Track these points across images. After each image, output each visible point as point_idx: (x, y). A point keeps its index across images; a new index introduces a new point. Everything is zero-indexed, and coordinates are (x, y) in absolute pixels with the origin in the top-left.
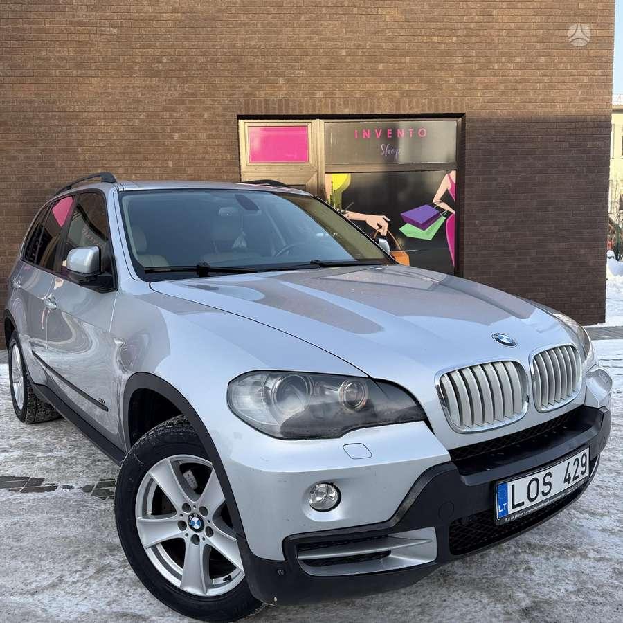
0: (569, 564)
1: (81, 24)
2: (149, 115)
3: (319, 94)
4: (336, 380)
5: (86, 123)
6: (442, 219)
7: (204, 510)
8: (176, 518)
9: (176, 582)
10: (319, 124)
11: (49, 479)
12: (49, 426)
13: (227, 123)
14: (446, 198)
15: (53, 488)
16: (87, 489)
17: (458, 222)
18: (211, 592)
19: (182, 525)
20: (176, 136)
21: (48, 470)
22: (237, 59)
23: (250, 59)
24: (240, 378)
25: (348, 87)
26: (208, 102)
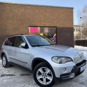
0: (83, 78)
1: (8, 14)
2: (17, 26)
3: (39, 24)
4: (63, 57)
5: (8, 27)
6: (54, 39)
7: (46, 74)
8: (42, 75)
9: (42, 83)
10: (39, 27)
11: (14, 74)
12: (9, 68)
13: (27, 27)
14: (55, 37)
15: (15, 75)
16: (20, 75)
17: (57, 40)
18: (47, 84)
19: (43, 76)
20: (21, 29)
21: (13, 73)
22: (29, 19)
23: (30, 19)
24: (53, 57)
25: (43, 23)
26: (25, 24)
